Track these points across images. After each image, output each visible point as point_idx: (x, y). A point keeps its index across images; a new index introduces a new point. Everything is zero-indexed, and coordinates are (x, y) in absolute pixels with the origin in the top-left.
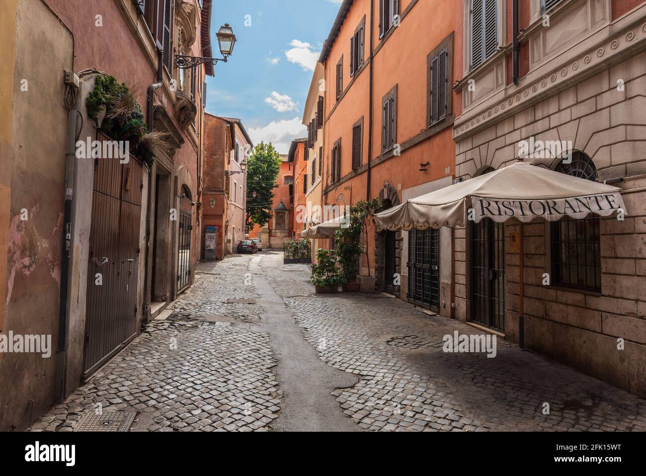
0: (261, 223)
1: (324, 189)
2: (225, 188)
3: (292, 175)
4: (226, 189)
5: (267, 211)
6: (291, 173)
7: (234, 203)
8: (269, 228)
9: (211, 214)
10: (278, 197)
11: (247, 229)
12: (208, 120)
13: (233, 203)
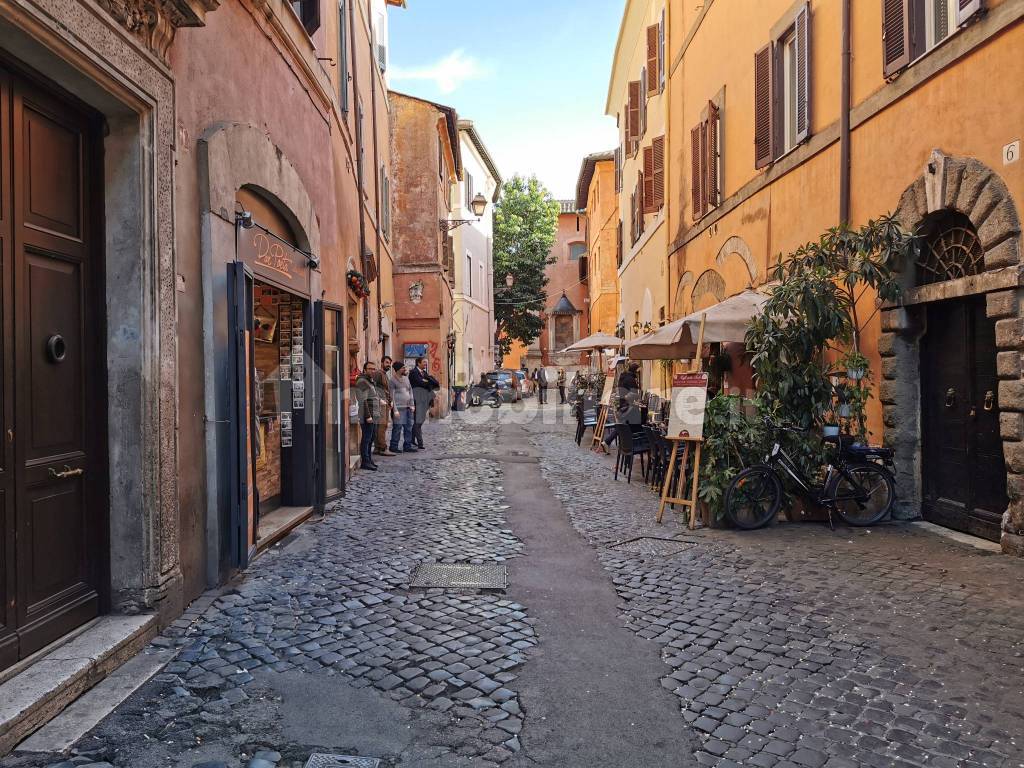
0: (526, 339)
1: (673, 239)
2: (441, 258)
3: (583, 239)
4: (445, 262)
5: (536, 313)
6: (580, 235)
7: (470, 299)
8: (541, 349)
9: (412, 317)
10: (558, 283)
11: (498, 352)
12: (397, 107)
13: (466, 298)
